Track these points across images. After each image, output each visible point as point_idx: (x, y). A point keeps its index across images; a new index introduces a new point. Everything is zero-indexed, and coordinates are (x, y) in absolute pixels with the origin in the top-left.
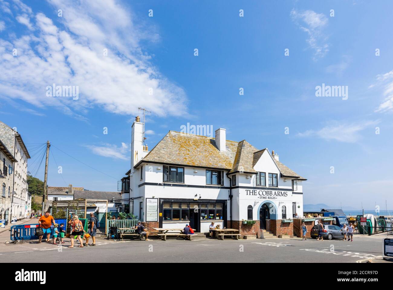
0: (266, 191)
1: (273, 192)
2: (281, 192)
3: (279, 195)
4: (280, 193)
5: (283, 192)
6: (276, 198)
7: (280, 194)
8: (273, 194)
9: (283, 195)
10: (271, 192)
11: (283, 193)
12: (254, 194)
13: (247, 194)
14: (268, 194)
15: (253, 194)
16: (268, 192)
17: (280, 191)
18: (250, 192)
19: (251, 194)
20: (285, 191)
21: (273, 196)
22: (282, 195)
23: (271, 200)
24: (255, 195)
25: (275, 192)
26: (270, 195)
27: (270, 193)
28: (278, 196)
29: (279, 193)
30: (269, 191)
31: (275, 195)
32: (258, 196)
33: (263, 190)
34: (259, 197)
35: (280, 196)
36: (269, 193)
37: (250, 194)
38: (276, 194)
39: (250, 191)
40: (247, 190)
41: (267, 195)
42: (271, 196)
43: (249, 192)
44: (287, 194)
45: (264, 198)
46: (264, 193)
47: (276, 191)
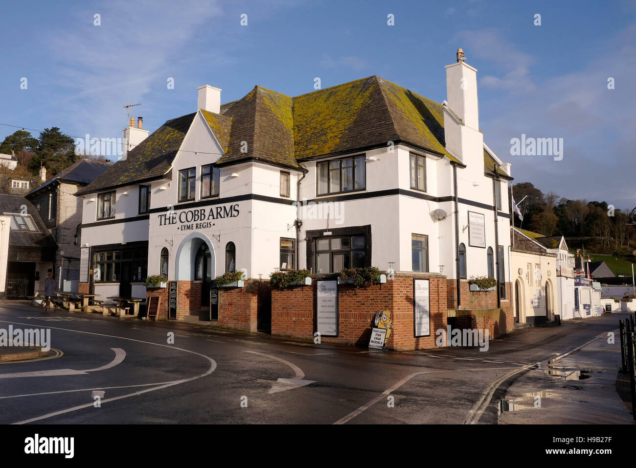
0: (193, 209)
1: (207, 208)
2: (225, 207)
3: (219, 216)
4: (223, 208)
5: (228, 205)
6: (212, 224)
7: (222, 213)
8: (207, 218)
9: (228, 215)
10: (203, 212)
11: (228, 209)
12: (171, 222)
13: (161, 225)
14: (197, 217)
15: (170, 224)
16: (196, 213)
17: (222, 205)
18: (165, 219)
19: (167, 221)
20: (234, 204)
21: (206, 221)
22: (225, 216)
23: (201, 231)
24: (173, 223)
25: (211, 210)
26: (201, 220)
27: (201, 214)
28: (217, 218)
29: (219, 209)
30: (199, 208)
31: (211, 217)
32: (179, 224)
33: (186, 210)
34: (180, 228)
35: (221, 217)
36: (199, 214)
37: (165, 224)
38: (213, 215)
39: (165, 215)
40: (161, 216)
41: (195, 220)
42: (202, 222)
43: (163, 218)
44: (238, 211)
45: (188, 228)
46: (190, 216)
47: (214, 207)
